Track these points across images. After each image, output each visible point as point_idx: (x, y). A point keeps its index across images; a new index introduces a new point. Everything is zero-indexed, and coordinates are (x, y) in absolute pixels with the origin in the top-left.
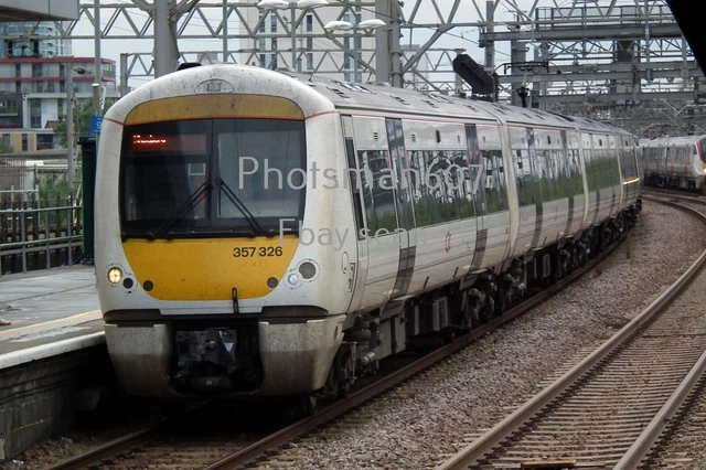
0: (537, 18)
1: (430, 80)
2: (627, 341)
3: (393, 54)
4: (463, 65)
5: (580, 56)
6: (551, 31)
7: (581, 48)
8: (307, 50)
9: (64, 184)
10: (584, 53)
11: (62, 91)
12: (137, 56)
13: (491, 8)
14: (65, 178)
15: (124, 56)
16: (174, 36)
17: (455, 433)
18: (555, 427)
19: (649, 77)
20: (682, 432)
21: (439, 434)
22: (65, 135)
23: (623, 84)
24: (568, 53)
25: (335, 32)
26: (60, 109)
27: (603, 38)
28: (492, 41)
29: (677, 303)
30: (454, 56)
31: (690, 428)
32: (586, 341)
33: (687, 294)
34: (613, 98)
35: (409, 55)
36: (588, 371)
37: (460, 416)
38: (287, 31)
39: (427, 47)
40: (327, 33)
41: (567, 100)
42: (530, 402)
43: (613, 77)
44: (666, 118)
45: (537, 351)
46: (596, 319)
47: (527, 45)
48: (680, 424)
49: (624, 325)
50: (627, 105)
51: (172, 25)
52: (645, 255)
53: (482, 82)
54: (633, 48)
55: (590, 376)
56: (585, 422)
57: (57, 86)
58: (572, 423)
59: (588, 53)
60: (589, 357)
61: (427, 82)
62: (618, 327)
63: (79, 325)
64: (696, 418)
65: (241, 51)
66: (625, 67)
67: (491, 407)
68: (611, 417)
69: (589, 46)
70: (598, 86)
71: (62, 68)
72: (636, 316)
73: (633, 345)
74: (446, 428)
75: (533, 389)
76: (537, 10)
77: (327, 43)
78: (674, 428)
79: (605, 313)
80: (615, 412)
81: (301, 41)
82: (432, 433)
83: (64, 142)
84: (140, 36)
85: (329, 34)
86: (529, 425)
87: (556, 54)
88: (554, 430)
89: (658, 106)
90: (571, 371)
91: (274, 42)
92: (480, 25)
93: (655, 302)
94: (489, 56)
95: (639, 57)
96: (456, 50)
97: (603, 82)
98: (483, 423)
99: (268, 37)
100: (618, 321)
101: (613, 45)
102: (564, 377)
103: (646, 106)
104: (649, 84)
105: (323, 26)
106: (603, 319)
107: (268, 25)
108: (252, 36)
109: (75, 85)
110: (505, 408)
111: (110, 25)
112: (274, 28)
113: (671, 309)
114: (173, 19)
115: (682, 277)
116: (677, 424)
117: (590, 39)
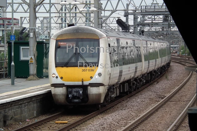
0: (141, 9)
1: (110, 26)
2: (165, 102)
3: (99, 18)
4: (119, 22)
5: (154, 20)
6: (145, 12)
7: (154, 18)
8: (75, 17)
9: (3, 54)
10: (155, 19)
11: (3, 28)
12: (25, 18)
13: (128, 5)
14: (3, 53)
15: (21, 18)
16: (35, 12)
17: (114, 129)
18: (143, 127)
19: (173, 26)
20: (180, 129)
21: (109, 129)
22: (4, 40)
23: (166, 28)
24: (150, 19)
25: (83, 12)
26: (3, 33)
27: (160, 15)
28: (128, 15)
29: (180, 92)
30: (117, 19)
31: (182, 128)
32: (153, 102)
33: (183, 89)
34: (163, 32)
35: (104, 19)
36: (153, 111)
37: (116, 124)
38: (69, 11)
39: (109, 17)
40: (80, 12)
41: (150, 32)
42: (136, 120)
43: (163, 26)
44: (178, 38)
45: (139, 105)
46: (156, 96)
47: (138, 16)
48: (179, 127)
49: (164, 98)
50: (167, 34)
51: (35, 9)
52: (171, 77)
53: (125, 27)
54: (169, 18)
55: (154, 112)
56: (152, 126)
57: (2, 26)
58: (148, 126)
59: (156, 19)
60: (154, 107)
61: (109, 26)
62: (163, 98)
63: (5, 96)
64: (184, 125)
65: (55, 17)
66: (167, 23)
67: (125, 121)
68: (159, 124)
69: (156, 17)
70: (159, 28)
71: (3, 21)
72: (168, 95)
73: (167, 103)
74: (112, 127)
75: (137, 116)
76: (141, 6)
77: (80, 15)
78: (177, 128)
79: (159, 94)
80: (161, 123)
81: (73, 14)
82: (107, 129)
83: (4, 42)
84: (26, 12)
85: (81, 12)
86: (136, 126)
87: (147, 19)
88: (143, 128)
89: (176, 35)
90: (148, 111)
91: (65, 14)
92: (124, 10)
93: (174, 91)
94: (127, 19)
95: (171, 20)
96: (118, 17)
97: (160, 27)
98: (122, 126)
99: (64, 13)
100: (163, 96)
101: (163, 17)
102: (146, 113)
103: (172, 34)
104: (173, 28)
105: (79, 10)
106: (158, 96)
107: (64, 9)
108: (58, 12)
109: (7, 26)
110: (129, 121)
111: (17, 9)
112: (65, 10)
113: (178, 93)
114: (35, 7)
115: (181, 84)
116: (178, 127)
117: (156, 15)
